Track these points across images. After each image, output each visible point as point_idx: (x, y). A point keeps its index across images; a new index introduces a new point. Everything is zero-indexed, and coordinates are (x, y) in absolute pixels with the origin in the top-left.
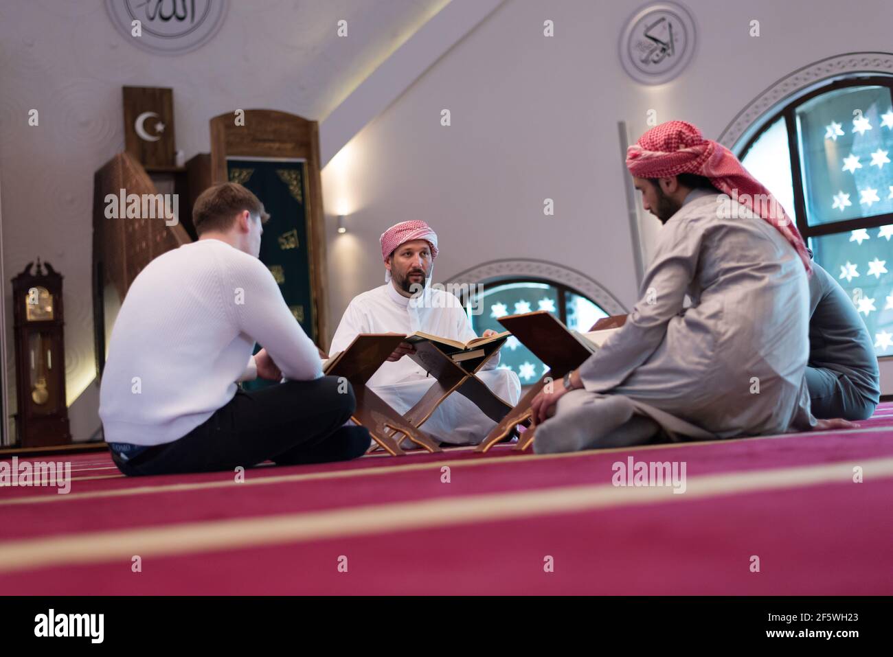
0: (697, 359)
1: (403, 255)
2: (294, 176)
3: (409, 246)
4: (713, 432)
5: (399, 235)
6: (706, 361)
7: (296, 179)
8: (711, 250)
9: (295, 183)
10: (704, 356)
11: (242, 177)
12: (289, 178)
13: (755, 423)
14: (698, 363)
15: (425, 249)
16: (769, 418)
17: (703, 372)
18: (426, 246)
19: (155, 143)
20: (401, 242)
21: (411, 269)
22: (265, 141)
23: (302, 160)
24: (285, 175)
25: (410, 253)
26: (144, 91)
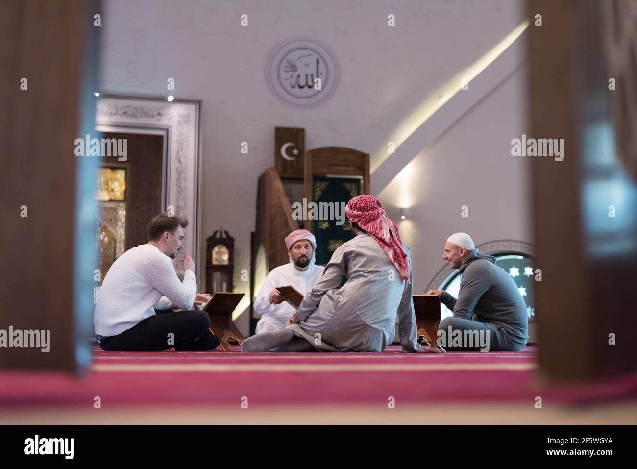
0: (328, 313)
1: (296, 248)
2: (353, 187)
3: (298, 243)
4: (338, 349)
5: (294, 237)
6: (332, 315)
7: (355, 188)
8: (351, 261)
9: (354, 191)
10: (330, 312)
11: (322, 187)
12: (350, 188)
13: (353, 346)
14: (328, 315)
15: (307, 244)
16: (361, 343)
17: (329, 320)
18: (307, 243)
19: (292, 161)
20: (294, 241)
21: (300, 255)
22: (337, 165)
23: (361, 177)
24: (348, 186)
25: (299, 247)
26: (287, 130)
